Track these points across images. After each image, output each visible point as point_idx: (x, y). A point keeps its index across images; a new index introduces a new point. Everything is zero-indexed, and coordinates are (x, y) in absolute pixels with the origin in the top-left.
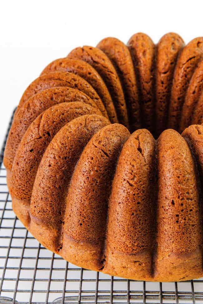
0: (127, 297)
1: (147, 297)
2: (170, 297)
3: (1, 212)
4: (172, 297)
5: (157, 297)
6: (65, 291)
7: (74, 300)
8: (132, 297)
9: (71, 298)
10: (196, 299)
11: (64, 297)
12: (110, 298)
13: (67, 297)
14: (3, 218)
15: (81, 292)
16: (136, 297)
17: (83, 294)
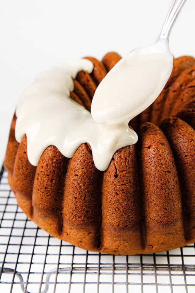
0: (112, 268)
1: (130, 268)
2: (149, 268)
3: (2, 214)
4: (151, 268)
5: (138, 268)
6: (59, 264)
7: (67, 270)
8: (116, 268)
9: (65, 269)
10: (172, 270)
11: (58, 268)
12: (98, 269)
13: (61, 268)
14: (2, 219)
15: (73, 264)
16: (120, 268)
17: (74, 266)
